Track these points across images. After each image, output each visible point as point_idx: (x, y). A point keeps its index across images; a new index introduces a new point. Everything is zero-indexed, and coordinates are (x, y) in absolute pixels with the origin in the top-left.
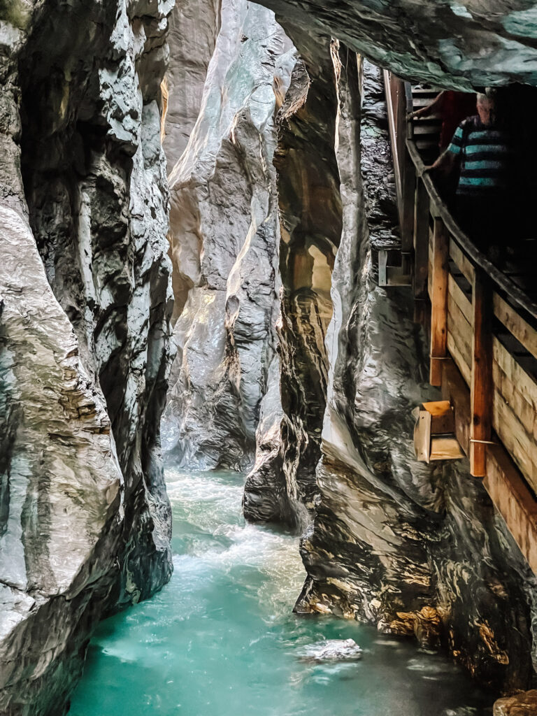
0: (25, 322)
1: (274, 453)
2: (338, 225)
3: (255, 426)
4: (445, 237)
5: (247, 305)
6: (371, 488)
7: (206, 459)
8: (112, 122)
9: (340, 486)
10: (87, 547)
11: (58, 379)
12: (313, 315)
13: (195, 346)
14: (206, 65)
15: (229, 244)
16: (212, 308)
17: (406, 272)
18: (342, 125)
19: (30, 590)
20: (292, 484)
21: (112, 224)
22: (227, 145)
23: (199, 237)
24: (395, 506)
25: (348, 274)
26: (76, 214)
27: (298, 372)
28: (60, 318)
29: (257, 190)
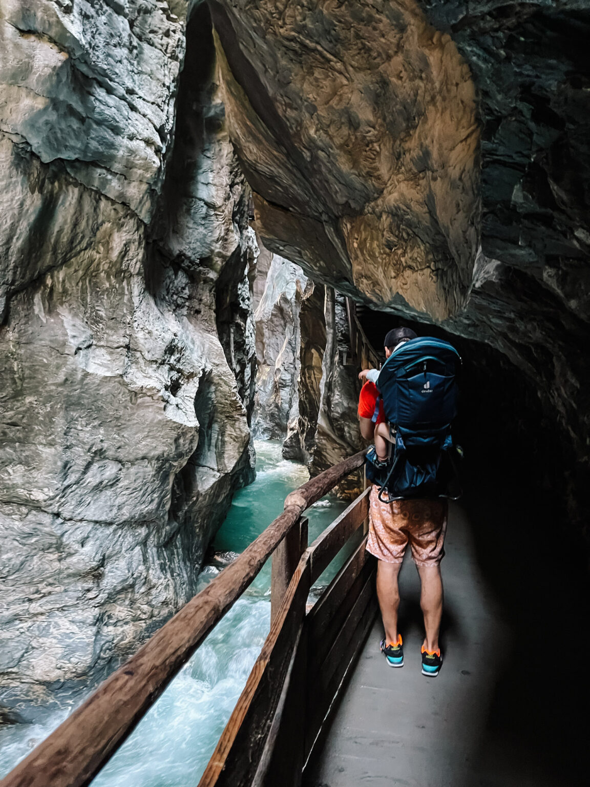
0: (219, 376)
1: (295, 431)
2: (325, 342)
3: (287, 421)
4: (368, 350)
5: (284, 372)
6: (336, 442)
7: (266, 435)
8: (241, 302)
9: (324, 441)
10: (238, 457)
11: (230, 396)
12: (313, 376)
13: (262, 389)
14: (266, 273)
15: (276, 347)
16: (268, 373)
17: (353, 360)
18: (327, 304)
19: (218, 471)
20: (303, 443)
21: (240, 340)
22: (275, 306)
23: (263, 344)
24: (345, 449)
25: (329, 361)
26: (230, 337)
27: (306, 398)
28: (231, 375)
29: (288, 325)
